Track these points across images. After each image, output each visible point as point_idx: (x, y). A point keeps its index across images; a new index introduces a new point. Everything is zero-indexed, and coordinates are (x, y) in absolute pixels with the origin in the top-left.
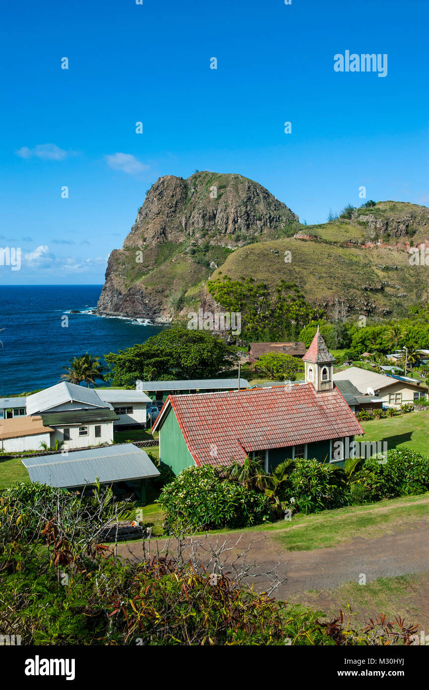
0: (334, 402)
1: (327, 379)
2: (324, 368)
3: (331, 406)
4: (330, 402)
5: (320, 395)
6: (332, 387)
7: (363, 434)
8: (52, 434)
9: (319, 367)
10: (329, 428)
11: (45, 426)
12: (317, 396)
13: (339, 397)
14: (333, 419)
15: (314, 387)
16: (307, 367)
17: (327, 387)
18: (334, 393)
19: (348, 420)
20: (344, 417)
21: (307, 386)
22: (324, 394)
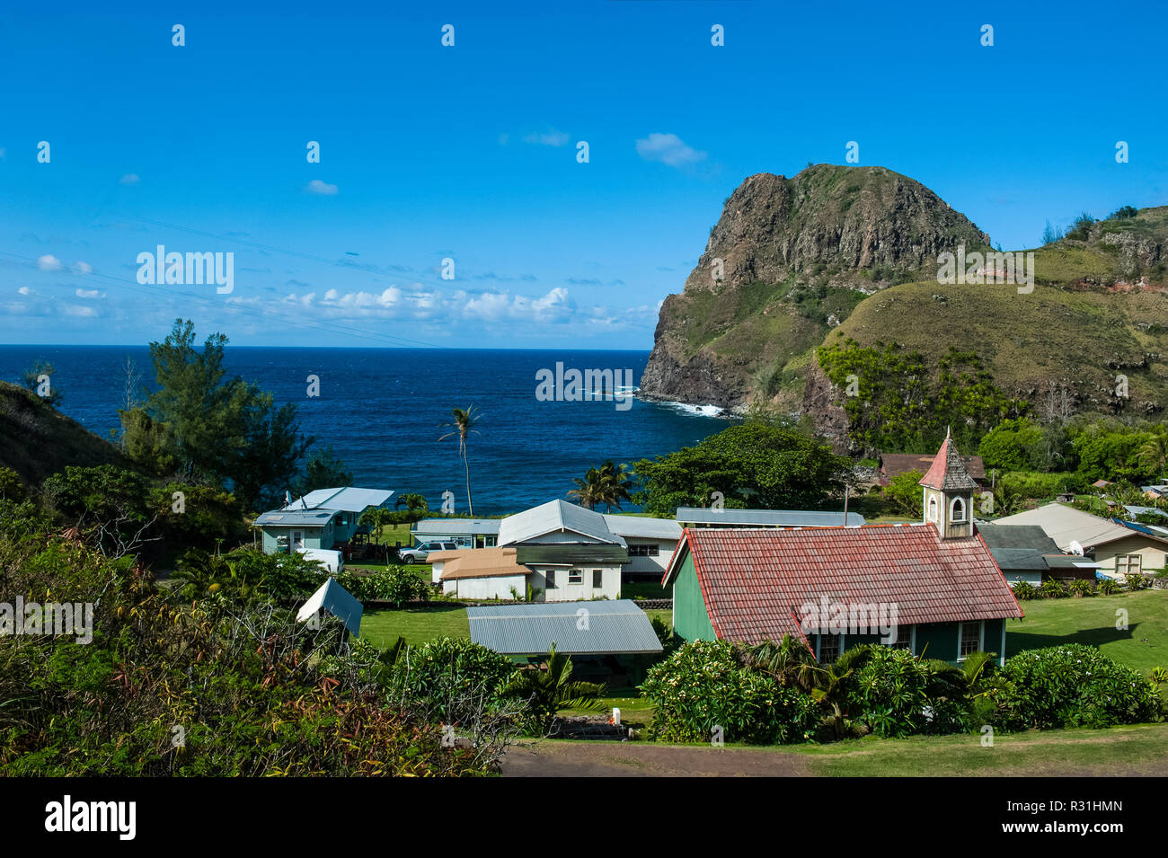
0: (972, 558)
1: (961, 518)
2: (955, 499)
3: (966, 565)
4: (964, 559)
5: (947, 546)
6: (972, 534)
7: (1021, 618)
8: (528, 577)
9: (948, 498)
10: (958, 601)
11: (520, 564)
12: (941, 546)
13: (982, 550)
14: (968, 587)
15: (937, 532)
16: (927, 497)
17: (961, 532)
18: (974, 544)
19: (994, 592)
20: (987, 585)
21: (926, 529)
22: (955, 545)
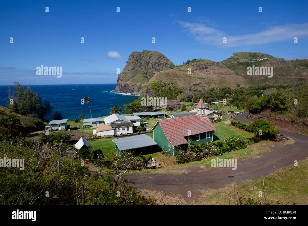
0: (206, 120)
2: (203, 110)
7: (216, 130)
8: (114, 130)
10: (206, 128)
11: (112, 128)
12: (201, 118)
14: (207, 125)
15: (200, 116)
16: (198, 109)
17: (204, 115)
20: (210, 125)
21: (198, 116)
22: (203, 118)
